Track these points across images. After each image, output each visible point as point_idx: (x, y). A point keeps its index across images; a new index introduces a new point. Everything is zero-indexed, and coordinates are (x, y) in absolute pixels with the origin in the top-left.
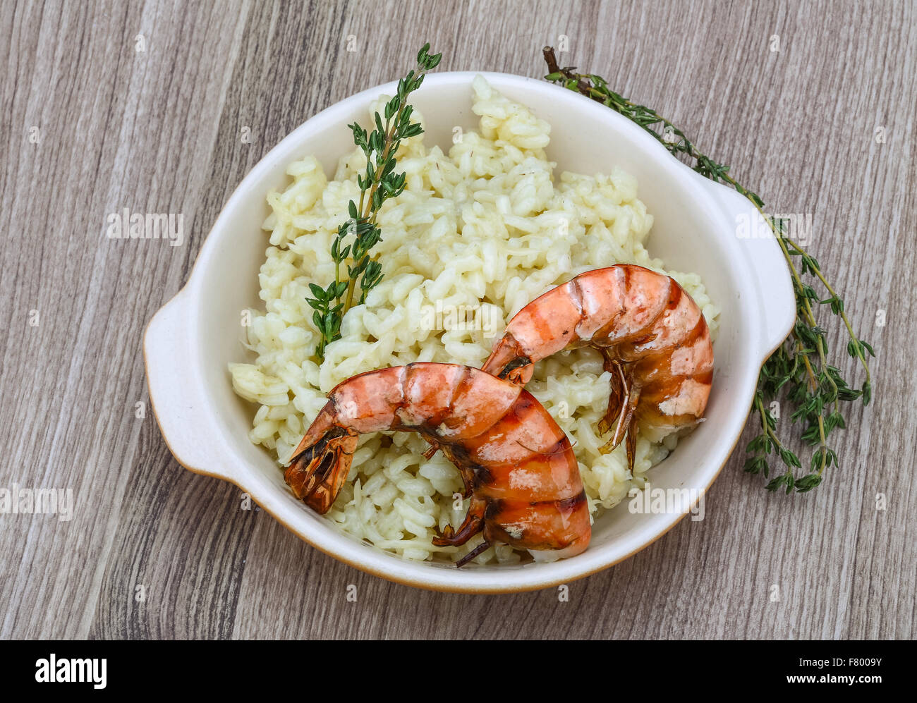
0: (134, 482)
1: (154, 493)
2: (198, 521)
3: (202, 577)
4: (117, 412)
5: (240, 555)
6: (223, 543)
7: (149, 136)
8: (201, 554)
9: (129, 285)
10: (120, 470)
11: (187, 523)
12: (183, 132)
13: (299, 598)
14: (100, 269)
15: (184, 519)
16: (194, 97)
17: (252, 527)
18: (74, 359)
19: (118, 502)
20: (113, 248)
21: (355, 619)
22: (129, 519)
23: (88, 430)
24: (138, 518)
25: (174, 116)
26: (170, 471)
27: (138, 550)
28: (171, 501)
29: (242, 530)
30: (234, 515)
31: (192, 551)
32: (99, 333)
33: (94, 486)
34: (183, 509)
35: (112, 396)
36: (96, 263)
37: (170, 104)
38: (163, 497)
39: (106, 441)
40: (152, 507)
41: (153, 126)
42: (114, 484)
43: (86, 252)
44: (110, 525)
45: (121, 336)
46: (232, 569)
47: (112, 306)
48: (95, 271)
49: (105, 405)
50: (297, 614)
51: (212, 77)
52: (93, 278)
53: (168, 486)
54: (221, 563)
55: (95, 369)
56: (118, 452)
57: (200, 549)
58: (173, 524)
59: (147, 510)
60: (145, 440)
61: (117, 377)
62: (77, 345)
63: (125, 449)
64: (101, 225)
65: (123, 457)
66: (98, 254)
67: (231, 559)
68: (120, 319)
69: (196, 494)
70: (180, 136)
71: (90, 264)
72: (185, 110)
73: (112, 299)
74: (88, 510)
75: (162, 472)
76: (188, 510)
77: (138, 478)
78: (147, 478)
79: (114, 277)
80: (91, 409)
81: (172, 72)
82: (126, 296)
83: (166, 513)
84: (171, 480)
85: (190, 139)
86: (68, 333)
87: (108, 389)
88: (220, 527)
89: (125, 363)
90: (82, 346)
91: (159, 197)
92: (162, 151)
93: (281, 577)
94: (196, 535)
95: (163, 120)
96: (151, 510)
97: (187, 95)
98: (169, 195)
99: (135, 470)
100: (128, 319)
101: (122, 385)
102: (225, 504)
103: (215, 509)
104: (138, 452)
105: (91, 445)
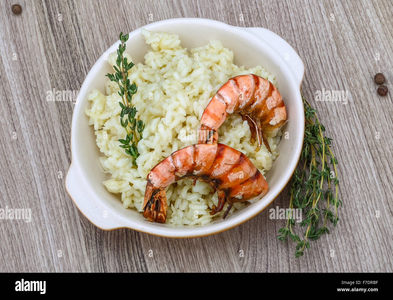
0: (87, 243)
1: (97, 243)
2: (118, 246)
3: (130, 266)
4: (68, 219)
5: (140, 252)
6: (132, 250)
7: (29, 108)
8: (125, 258)
9: (49, 169)
10: (80, 241)
11: (114, 249)
12: (40, 101)
13: (170, 257)
14: (35, 168)
15: (112, 248)
16: (38, 85)
17: (139, 239)
18: (42, 207)
19: (85, 253)
20: (36, 158)
21: (194, 255)
22: (92, 258)
23: (60, 231)
24: (95, 256)
25: (34, 96)
26: (98, 232)
27: (101, 268)
28: (105, 243)
29: (136, 241)
30: (130, 238)
31: (121, 258)
32: (47, 192)
33: (73, 251)
34: (110, 244)
35: (63, 214)
36: (32, 166)
37: (30, 92)
38: (101, 243)
39: (69, 232)
40: (98, 249)
41: (28, 104)
42: (80, 247)
43: (27, 164)
44: (86, 263)
45: (55, 190)
46: (140, 258)
47: (46, 180)
48: (33, 170)
49: (62, 218)
50: (172, 264)
51: (41, 74)
52: (34, 173)
53: (101, 238)
54: (134, 258)
55: (52, 207)
56: (76, 234)
57: (124, 257)
58: (109, 252)
59: (97, 251)
60: (83, 225)
61: (61, 206)
62: (41, 201)
63: (78, 232)
64: (27, 151)
65: (78, 235)
66: (32, 163)
67: (137, 255)
68: (51, 183)
69: (112, 236)
70: (40, 103)
71: (30, 168)
72: (37, 92)
73: (45, 177)
74: (75, 261)
75: (96, 234)
76: (112, 244)
77: (88, 240)
78: (91, 239)
79: (42, 169)
80: (58, 223)
81: (25, 79)
82: (50, 173)
83: (105, 249)
84: (100, 235)
85: (44, 102)
86: (35, 198)
87: (60, 212)
88: (127, 245)
89: (62, 199)
90: (43, 201)
91: (43, 130)
92: (36, 112)
93: (159, 252)
94: (120, 252)
95: (31, 100)
96: (99, 250)
97: (35, 86)
98: (47, 127)
99: (85, 238)
100: (55, 182)
101: (65, 208)
102: (125, 235)
103: (122, 239)
104: (83, 231)
105: (64, 236)
